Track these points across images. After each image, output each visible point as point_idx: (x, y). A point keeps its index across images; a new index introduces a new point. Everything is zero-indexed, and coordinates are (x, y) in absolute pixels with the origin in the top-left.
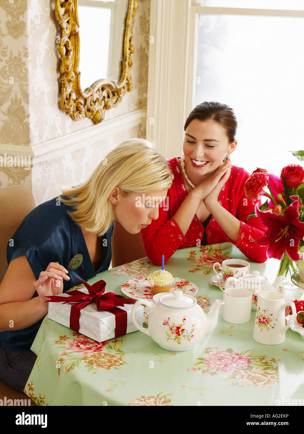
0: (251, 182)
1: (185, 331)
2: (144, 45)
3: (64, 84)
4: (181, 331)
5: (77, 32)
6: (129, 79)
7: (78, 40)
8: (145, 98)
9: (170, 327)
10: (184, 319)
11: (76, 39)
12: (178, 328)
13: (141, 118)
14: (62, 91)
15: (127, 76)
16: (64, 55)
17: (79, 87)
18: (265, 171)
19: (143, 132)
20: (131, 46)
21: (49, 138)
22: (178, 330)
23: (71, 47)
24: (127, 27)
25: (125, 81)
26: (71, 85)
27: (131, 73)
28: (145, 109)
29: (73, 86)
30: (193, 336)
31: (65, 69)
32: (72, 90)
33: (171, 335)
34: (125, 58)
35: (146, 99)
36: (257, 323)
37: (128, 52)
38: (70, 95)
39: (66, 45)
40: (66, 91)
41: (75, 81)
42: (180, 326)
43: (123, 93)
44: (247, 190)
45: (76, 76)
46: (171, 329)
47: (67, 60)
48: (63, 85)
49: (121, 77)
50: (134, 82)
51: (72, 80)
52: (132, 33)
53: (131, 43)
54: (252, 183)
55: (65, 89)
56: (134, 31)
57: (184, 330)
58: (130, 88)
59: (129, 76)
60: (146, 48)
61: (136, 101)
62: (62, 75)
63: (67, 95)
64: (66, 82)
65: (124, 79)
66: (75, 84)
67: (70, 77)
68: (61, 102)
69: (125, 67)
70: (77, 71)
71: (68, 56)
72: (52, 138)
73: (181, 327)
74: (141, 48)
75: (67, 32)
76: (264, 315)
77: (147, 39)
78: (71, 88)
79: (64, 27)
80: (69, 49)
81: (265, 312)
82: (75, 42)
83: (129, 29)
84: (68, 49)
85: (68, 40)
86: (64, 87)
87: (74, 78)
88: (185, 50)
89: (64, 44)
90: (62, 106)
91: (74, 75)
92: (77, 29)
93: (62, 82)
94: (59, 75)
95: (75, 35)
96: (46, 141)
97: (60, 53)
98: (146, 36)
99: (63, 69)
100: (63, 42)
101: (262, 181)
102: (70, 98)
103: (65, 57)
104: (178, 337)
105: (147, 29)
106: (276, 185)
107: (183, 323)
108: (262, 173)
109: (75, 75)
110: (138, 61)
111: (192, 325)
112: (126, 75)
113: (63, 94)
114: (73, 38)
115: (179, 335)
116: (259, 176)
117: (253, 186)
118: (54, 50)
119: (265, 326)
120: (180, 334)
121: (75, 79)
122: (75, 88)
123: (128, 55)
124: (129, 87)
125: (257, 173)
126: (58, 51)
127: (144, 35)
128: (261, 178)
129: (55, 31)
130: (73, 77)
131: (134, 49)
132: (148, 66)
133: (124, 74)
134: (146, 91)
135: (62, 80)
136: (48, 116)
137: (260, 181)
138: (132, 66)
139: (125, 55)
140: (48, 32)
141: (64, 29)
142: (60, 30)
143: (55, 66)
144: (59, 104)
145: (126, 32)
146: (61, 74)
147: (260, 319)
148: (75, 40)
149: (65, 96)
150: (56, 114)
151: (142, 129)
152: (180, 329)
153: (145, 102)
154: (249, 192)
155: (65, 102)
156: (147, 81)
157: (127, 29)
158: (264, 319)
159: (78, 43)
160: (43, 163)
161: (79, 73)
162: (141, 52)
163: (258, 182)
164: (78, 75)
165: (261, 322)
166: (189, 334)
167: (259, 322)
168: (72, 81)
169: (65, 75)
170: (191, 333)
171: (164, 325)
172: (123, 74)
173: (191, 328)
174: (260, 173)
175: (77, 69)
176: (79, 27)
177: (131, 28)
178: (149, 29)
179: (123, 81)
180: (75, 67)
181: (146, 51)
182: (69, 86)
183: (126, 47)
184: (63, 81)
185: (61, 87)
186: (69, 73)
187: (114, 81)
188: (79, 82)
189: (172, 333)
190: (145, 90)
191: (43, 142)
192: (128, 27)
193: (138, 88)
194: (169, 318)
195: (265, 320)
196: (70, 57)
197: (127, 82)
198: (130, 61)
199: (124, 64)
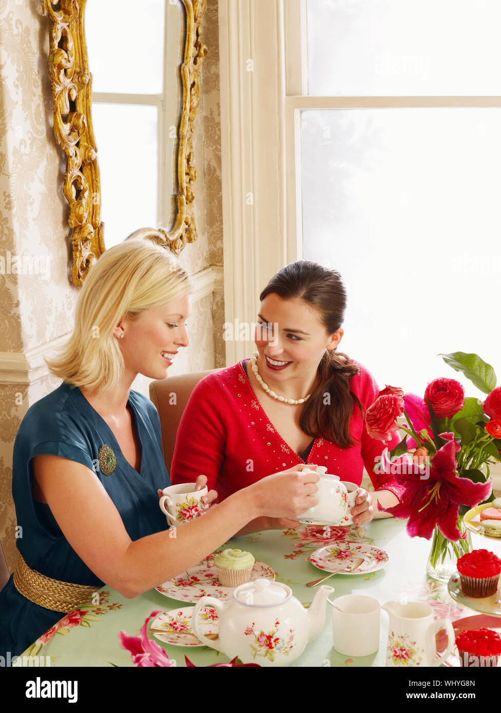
0: (375, 413)
1: (280, 641)
2: (214, 163)
3: (76, 246)
4: (275, 641)
5: (93, 159)
6: (190, 222)
7: (95, 172)
8: (219, 249)
9: (257, 637)
10: (277, 623)
11: (93, 171)
12: (269, 637)
13: (215, 282)
14: (74, 257)
15: (187, 218)
16: (73, 199)
17: (102, 247)
18: (398, 391)
19: (219, 303)
20: (189, 167)
21: (55, 336)
22: (270, 640)
23: (85, 184)
24: (181, 140)
25: (183, 226)
26: (89, 246)
27: (194, 212)
28: (220, 266)
29: (92, 246)
30: (292, 647)
31: (77, 221)
32: (91, 253)
33: (259, 649)
34: (180, 189)
35: (221, 250)
36: (391, 658)
37: (184, 178)
38: (88, 261)
39: (76, 183)
40: (81, 256)
41: (96, 239)
42: (271, 635)
43: (180, 247)
44: (371, 425)
45: (97, 229)
46: (258, 639)
47: (79, 206)
48: (74, 248)
49: (175, 222)
50: (198, 226)
51: (89, 237)
52: (191, 147)
53: (190, 163)
54: (377, 415)
55: (78, 254)
56: (195, 144)
57: (278, 639)
58: (192, 237)
59: (189, 217)
60: (217, 168)
61: (205, 255)
62: (72, 232)
63: (83, 262)
64: (80, 243)
65: (180, 223)
66: (96, 242)
67: (86, 234)
68: (73, 274)
69: (182, 204)
70: (97, 222)
71: (81, 199)
72: (61, 335)
73: (273, 635)
74: (209, 169)
75: (77, 161)
76: (402, 645)
77: (217, 153)
78: (89, 251)
79: (71, 155)
80: (82, 188)
81: (402, 640)
82: (92, 175)
83: (185, 142)
84: (80, 188)
85: (80, 174)
86: (77, 250)
87: (93, 234)
88: (280, 168)
89: (72, 181)
90: (75, 281)
91: (92, 230)
92: (94, 155)
93: (73, 242)
94: (67, 232)
95: (90, 164)
96: (50, 342)
97: (66, 195)
98: (216, 149)
99: (73, 222)
100: (71, 178)
101: (393, 411)
102: (87, 266)
103: (75, 201)
104: (270, 651)
105: (216, 138)
106: (419, 411)
107: (275, 629)
108: (394, 396)
109: (94, 228)
110: (205, 190)
111: (291, 631)
112: (184, 216)
113: (76, 262)
114: (87, 170)
115: (271, 648)
116: (387, 402)
117: (379, 419)
118: (57, 191)
119: (405, 663)
120: (273, 646)
121: (95, 236)
122: (96, 250)
123: (185, 185)
124: (190, 236)
125: (385, 396)
126: (64, 194)
127: (212, 147)
128: (392, 405)
129: (57, 161)
130: (92, 232)
131: (195, 172)
132: (221, 197)
133: (181, 216)
134: (221, 238)
135: (73, 238)
136: (51, 300)
137: (390, 411)
138: (194, 202)
139: (180, 185)
140: (44, 163)
141: (71, 157)
142: (65, 159)
143: (60, 217)
144: (71, 278)
145: (180, 148)
146: (71, 230)
147: (396, 652)
148: (92, 173)
149: (78, 264)
150: (67, 295)
151: (218, 298)
152: (272, 639)
153: (220, 256)
154: (373, 429)
155: (79, 273)
156: (221, 221)
157: (180, 143)
158: (402, 650)
159: (96, 177)
160: (47, 378)
161: (102, 225)
162: (209, 175)
163: (386, 412)
164: (98, 228)
165: (397, 656)
166: (286, 645)
167: (395, 655)
168: (90, 240)
169: (77, 231)
170: (290, 643)
171: (247, 634)
172: (179, 215)
173: (288, 635)
174: (391, 395)
175: (98, 218)
176: (96, 151)
177: (188, 140)
178: (220, 137)
179: (178, 228)
180: (94, 216)
181: (218, 173)
182: (84, 247)
183: (181, 172)
184: (75, 240)
185: (72, 250)
186: (84, 227)
187: (163, 228)
188: (103, 239)
189: (261, 646)
190: (219, 236)
191: (46, 343)
192: (182, 138)
193: (208, 233)
194: (254, 624)
195: (404, 652)
196: (84, 201)
197: (187, 226)
198: (190, 193)
199: (179, 199)
